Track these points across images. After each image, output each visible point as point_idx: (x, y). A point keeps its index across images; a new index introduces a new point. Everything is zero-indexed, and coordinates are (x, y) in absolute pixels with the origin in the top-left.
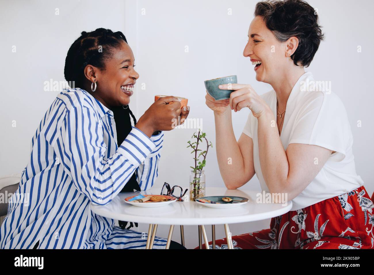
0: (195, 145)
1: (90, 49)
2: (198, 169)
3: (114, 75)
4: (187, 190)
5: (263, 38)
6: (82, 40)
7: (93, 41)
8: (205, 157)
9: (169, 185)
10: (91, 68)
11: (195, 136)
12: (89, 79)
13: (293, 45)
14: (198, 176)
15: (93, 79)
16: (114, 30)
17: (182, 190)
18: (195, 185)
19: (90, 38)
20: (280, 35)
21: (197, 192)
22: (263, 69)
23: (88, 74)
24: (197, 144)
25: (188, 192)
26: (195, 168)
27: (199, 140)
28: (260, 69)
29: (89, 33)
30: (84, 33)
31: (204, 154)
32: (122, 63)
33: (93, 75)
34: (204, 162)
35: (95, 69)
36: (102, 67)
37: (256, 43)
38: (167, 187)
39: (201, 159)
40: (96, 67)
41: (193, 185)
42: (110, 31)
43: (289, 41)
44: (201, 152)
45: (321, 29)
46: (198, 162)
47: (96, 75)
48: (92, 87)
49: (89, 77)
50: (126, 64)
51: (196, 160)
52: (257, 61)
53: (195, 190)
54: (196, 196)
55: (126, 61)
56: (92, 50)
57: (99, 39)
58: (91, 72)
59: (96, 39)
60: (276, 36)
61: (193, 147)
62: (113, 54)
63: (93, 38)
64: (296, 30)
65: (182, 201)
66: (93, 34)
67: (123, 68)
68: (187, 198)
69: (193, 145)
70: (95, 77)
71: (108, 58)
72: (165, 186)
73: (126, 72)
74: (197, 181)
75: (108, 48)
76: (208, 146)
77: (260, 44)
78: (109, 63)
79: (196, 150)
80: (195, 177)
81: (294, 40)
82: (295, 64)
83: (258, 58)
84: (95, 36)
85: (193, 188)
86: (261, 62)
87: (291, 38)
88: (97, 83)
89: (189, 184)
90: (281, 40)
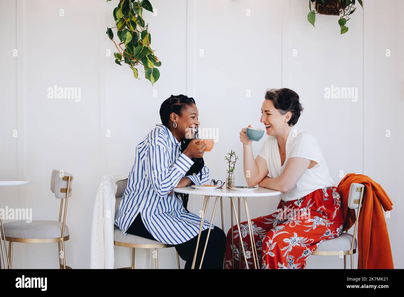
0: (229, 158)
1: (175, 104)
2: (231, 171)
3: (186, 120)
4: (224, 183)
5: (273, 113)
6: (171, 99)
7: (177, 100)
8: (234, 165)
9: (215, 181)
10: (174, 115)
11: (229, 154)
12: (172, 120)
13: (289, 117)
14: (230, 175)
15: (175, 121)
16: (189, 97)
17: (222, 183)
18: (229, 180)
19: (175, 98)
20: (282, 111)
21: (230, 184)
22: (272, 130)
23: (172, 117)
24: (230, 158)
25: (225, 184)
26: (229, 170)
27: (232, 156)
28: (270, 129)
29: (175, 96)
30: (172, 96)
31: (234, 163)
32: (191, 114)
33: (175, 119)
34: (234, 167)
35: (176, 115)
36: (180, 115)
37: (268, 115)
38: (213, 181)
39: (232, 166)
40: (177, 114)
41: (228, 180)
42: (186, 97)
43: (287, 114)
44: (232, 162)
45: (302, 105)
46: (230, 168)
47: (176, 119)
48: (174, 125)
49: (172, 119)
50: (193, 115)
51: (229, 167)
52: (269, 125)
53: (229, 183)
54: (230, 186)
55: (194, 114)
56: (176, 105)
57: (180, 100)
58: (174, 117)
59: (179, 100)
60: (280, 112)
61: (228, 160)
62: (187, 109)
63: (177, 99)
64: (291, 109)
65: (222, 188)
66: (177, 97)
67: (192, 117)
68: (225, 187)
69: (228, 159)
70: (176, 120)
71: (184, 110)
72: (212, 181)
73: (193, 120)
74: (230, 178)
75: (185, 105)
76: (236, 159)
77: (271, 116)
78: (184, 113)
79: (230, 162)
80: (229, 176)
81: (289, 114)
82: (290, 125)
83: (270, 123)
84: (178, 98)
85: (228, 182)
86: (271, 125)
87: (288, 113)
88: (176, 123)
89: (226, 179)
90: (283, 114)
